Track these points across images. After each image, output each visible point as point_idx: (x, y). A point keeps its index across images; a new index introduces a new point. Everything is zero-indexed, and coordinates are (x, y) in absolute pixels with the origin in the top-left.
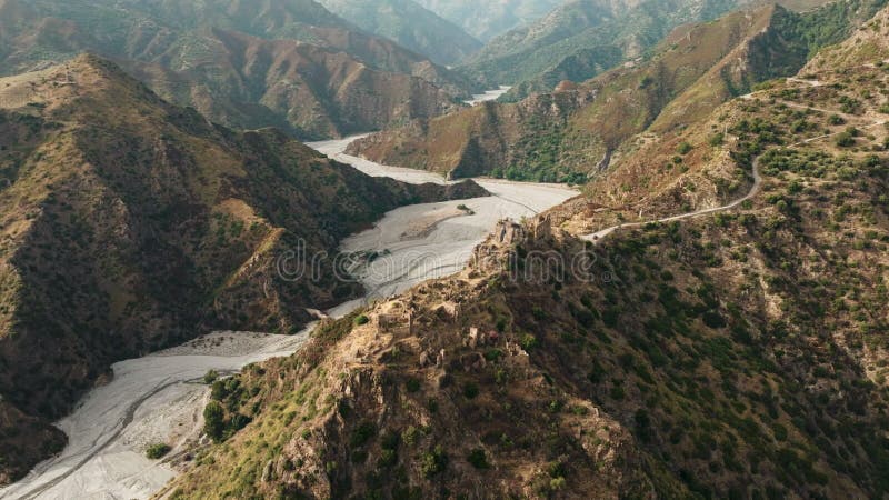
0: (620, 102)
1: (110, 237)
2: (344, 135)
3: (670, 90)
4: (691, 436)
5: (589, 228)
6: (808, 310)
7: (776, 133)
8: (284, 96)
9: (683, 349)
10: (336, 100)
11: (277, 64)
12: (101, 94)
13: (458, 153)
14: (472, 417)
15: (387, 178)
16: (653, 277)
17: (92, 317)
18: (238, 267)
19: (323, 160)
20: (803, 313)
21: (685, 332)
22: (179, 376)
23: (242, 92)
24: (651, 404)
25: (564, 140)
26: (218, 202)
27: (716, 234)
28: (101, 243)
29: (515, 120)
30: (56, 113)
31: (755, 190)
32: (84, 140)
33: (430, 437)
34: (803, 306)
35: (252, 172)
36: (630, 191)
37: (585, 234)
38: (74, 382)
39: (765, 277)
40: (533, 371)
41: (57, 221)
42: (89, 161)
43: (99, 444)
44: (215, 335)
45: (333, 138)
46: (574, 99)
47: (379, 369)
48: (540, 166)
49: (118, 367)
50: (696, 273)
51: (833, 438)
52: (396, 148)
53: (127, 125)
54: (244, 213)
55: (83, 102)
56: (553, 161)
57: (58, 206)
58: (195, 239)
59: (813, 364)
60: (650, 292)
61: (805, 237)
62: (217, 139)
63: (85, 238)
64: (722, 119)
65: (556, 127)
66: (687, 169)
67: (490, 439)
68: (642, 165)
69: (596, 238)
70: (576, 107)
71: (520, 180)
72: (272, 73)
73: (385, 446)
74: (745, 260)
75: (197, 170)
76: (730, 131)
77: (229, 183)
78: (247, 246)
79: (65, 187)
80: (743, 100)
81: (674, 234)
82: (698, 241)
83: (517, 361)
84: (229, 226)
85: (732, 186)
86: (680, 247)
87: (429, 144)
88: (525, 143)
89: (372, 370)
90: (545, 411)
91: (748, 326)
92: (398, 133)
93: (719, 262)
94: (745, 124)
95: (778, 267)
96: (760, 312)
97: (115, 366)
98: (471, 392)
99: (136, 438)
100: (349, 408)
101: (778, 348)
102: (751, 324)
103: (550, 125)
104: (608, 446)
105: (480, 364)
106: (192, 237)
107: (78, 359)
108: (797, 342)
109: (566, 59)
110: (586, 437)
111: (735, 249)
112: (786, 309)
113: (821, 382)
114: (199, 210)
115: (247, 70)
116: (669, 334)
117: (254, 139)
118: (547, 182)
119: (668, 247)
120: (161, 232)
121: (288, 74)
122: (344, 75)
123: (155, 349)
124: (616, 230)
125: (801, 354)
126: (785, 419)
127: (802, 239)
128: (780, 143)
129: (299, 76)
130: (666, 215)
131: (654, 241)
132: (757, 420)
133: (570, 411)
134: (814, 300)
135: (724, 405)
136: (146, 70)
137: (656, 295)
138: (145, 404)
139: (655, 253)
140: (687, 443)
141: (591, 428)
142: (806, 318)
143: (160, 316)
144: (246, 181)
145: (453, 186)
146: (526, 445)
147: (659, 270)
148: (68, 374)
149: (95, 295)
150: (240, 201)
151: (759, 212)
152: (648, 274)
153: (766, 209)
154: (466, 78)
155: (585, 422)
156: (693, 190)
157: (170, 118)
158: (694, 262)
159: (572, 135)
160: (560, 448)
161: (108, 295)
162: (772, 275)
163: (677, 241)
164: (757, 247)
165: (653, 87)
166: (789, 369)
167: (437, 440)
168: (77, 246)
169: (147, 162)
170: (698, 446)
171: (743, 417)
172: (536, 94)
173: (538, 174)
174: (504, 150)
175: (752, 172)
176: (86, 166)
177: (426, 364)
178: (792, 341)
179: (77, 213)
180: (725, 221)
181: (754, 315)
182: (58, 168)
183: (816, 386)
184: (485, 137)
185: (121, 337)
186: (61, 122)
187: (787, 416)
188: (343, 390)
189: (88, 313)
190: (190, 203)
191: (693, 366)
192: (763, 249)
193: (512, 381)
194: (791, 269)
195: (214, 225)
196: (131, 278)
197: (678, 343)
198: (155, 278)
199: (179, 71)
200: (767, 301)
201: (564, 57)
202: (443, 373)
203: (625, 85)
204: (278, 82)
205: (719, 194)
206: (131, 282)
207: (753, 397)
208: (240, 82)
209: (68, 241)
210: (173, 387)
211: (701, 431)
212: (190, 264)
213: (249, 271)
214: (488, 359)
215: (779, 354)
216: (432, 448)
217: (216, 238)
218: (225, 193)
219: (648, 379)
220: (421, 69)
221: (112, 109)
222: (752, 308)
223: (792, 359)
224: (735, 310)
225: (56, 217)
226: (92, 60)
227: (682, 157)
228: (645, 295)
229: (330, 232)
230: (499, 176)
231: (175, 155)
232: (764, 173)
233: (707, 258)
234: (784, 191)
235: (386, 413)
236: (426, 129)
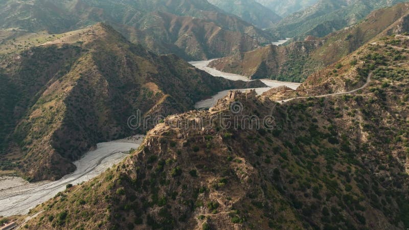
0: (335, 46)
1: (101, 95)
2: (209, 59)
3: (361, 41)
4: (299, 182)
5: (282, 98)
6: (382, 140)
7: (385, 61)
8: (185, 41)
9: (312, 150)
10: (207, 43)
11: (184, 26)
12: (104, 38)
13: (256, 68)
14: (194, 158)
15: (220, 77)
16: (308, 120)
17: (92, 125)
18: (149, 110)
19: (193, 68)
20: (378, 141)
21: (317, 144)
22: (120, 150)
23: (168, 39)
24: (283, 167)
25: (307, 63)
26: (145, 83)
27: (342, 104)
28: (97, 97)
29: (284, 54)
30: (86, 45)
31: (365, 85)
32: (95, 57)
33: (176, 163)
34: (379, 138)
35: (161, 72)
36: (313, 84)
37: (279, 100)
38: (82, 148)
39: (361, 124)
40: (223, 145)
41: (82, 87)
42: (96, 65)
43: (87, 171)
44: (137, 136)
45: (204, 60)
46: (313, 45)
47: (160, 137)
48: (294, 75)
49: (99, 145)
50: (329, 120)
51: (380, 195)
52: (229, 65)
53: (112, 51)
54: (154, 88)
55: (97, 41)
56: (300, 73)
57: (84, 82)
58: (134, 98)
59: (379, 164)
60: (305, 126)
61: (386, 108)
62: (150, 58)
63: (92, 94)
64: (359, 53)
65: (303, 57)
66: (338, 75)
67: (199, 167)
68: (319, 73)
69: (283, 102)
70: (314, 48)
71: (283, 81)
72: (181, 31)
73: (159, 164)
74: (354, 116)
75: (138, 70)
76: (362, 59)
77: (150, 75)
78: (154, 101)
79: (87, 74)
80: (371, 45)
81: (321, 103)
82: (333, 106)
83: (218, 141)
84: (148, 93)
85: (354, 83)
86: (323, 108)
87: (244, 64)
88: (288, 64)
89: (158, 137)
90: (225, 160)
91: (350, 145)
92: (230, 58)
93: (341, 116)
94: (370, 56)
95: (370, 120)
96: (357, 139)
97: (98, 144)
98: (196, 150)
99: (100, 170)
100: (148, 150)
101: (363, 155)
102: (352, 144)
103: (300, 56)
104: (246, 175)
105: (202, 141)
106: (133, 96)
107: (84, 140)
108: (373, 153)
109: (318, 26)
110: (238, 171)
111: (350, 111)
112: (369, 139)
113: (382, 172)
114: (136, 86)
115: (171, 30)
116: (308, 144)
117: (164, 58)
118: (296, 82)
119: (317, 108)
120: (122, 94)
121: (188, 31)
122: (211, 32)
123: (114, 139)
124: (294, 99)
125: (374, 159)
126: (353, 183)
127: (384, 108)
128: (385, 65)
129: (192, 32)
130: (319, 94)
131: (311, 105)
132: (339, 182)
133: (235, 161)
134: (385, 136)
135: (324, 174)
136: (128, 29)
137: (308, 128)
138: (106, 159)
139: (310, 110)
140: (296, 184)
141: (241, 168)
142: (378, 143)
143: (116, 127)
144: (157, 75)
145: (250, 82)
146: (213, 171)
147: (312, 117)
148: (80, 144)
149: (93, 117)
150: (154, 83)
151: (365, 95)
152: (305, 119)
153: (368, 94)
154: (270, 35)
155: (239, 165)
156: (334, 84)
157: (131, 49)
158: (330, 115)
159: (310, 61)
160: (227, 173)
161: (98, 118)
162: (366, 123)
163: (322, 105)
164: (361, 110)
165: (353, 39)
166: (367, 165)
167: (178, 164)
168: (89, 97)
169: (119, 66)
170: (301, 186)
171: (332, 180)
172: (295, 42)
173: (292, 78)
174: (277, 67)
175: (367, 78)
176: (95, 67)
177: (180, 138)
178: (370, 153)
179: (90, 84)
180: (347, 98)
181: (354, 140)
182: (84, 67)
183: (379, 173)
184: (269, 61)
185: (101, 133)
186: (88, 49)
187: (355, 182)
188: (148, 144)
189: (91, 123)
190: (134, 83)
191: (314, 157)
192: (363, 111)
193: (214, 148)
194: (377, 121)
195: (142, 92)
196: (107, 111)
197: (311, 148)
198: (117, 112)
199: (142, 30)
200: (362, 135)
201: (317, 25)
202: (186, 141)
203: (339, 38)
204: (183, 34)
205: (346, 86)
206: (107, 112)
207: (340, 173)
208: (167, 35)
209: (86, 95)
210: (118, 154)
211: (304, 181)
212: (131, 107)
213: (153, 111)
214: (206, 139)
215: (363, 158)
216: (176, 167)
217: (142, 98)
218: (148, 80)
219: (285, 158)
220: (249, 30)
221: (108, 45)
222: (354, 137)
223: (369, 160)
224: (345, 138)
225: (82, 86)
226: (103, 25)
227: (337, 70)
228: (301, 127)
229: (192, 99)
230: (274, 79)
231: (129, 64)
232: (373, 78)
233: (335, 114)
234: (380, 87)
235: (161, 153)
236: (243, 57)
